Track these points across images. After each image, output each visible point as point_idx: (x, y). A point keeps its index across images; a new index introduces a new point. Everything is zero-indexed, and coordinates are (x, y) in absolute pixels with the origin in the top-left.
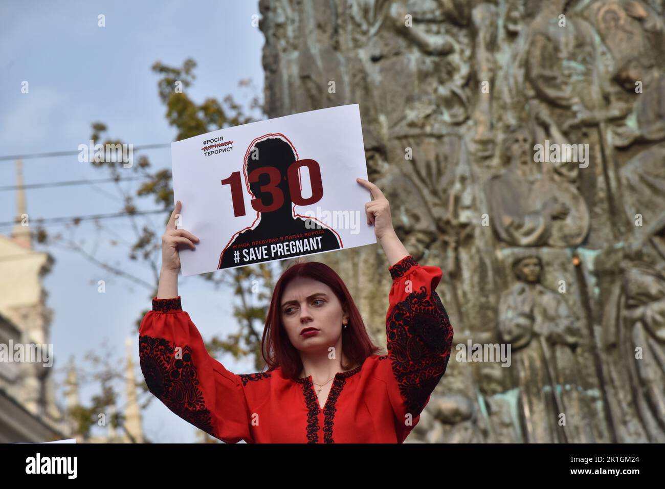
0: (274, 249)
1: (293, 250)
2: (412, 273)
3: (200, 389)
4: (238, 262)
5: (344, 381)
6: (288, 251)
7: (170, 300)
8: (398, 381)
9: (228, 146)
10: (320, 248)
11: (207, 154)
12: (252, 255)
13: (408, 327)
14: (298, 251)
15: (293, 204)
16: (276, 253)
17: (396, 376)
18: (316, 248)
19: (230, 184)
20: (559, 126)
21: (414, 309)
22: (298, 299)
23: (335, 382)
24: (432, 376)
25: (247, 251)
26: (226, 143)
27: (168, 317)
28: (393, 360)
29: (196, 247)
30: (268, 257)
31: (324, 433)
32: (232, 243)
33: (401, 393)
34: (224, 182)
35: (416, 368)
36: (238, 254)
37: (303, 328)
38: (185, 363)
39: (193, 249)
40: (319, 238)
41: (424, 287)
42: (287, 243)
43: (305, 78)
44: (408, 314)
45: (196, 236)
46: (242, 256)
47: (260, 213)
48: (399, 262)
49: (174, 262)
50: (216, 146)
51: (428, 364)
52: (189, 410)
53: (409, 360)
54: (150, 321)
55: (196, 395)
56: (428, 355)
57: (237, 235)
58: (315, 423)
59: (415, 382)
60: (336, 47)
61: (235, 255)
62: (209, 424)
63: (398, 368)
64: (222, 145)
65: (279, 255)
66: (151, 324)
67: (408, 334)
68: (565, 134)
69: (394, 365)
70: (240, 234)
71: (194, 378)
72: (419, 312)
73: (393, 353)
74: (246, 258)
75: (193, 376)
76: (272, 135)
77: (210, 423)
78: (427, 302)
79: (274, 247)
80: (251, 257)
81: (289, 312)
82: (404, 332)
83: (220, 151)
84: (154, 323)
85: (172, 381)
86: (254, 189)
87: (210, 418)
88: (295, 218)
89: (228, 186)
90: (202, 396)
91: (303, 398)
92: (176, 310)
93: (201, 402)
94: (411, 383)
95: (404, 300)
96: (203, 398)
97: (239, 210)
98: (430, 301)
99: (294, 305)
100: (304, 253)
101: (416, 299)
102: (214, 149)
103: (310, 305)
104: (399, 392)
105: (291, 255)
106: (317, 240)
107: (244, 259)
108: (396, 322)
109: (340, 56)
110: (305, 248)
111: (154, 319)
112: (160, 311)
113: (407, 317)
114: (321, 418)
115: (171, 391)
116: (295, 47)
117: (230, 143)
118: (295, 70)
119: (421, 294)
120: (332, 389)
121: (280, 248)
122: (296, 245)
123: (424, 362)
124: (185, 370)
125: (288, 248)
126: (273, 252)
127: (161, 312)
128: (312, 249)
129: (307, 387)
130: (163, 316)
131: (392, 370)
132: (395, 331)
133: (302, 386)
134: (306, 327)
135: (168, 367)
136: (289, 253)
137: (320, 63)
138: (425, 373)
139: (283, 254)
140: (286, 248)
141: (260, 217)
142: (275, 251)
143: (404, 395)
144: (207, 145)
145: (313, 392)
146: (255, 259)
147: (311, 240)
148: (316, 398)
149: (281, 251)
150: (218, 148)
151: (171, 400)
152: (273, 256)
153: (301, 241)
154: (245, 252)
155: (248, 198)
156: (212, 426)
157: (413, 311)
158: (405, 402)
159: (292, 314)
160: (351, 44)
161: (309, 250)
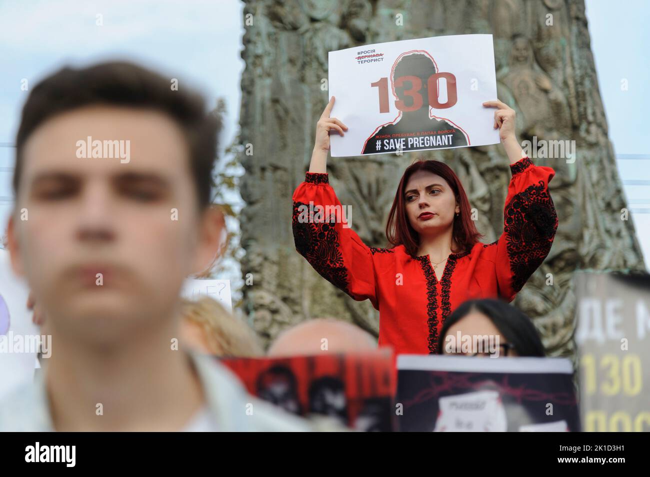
0: (411, 142)
1: (427, 144)
2: (530, 170)
3: (340, 250)
4: (379, 149)
5: (456, 261)
6: (423, 144)
7: (321, 174)
8: (511, 259)
9: (379, 57)
10: (451, 144)
11: (360, 62)
12: (392, 145)
13: (524, 214)
14: (431, 145)
15: (430, 107)
16: (412, 145)
17: (509, 255)
18: (447, 144)
19: (378, 87)
20: (477, 166)
21: (532, 199)
22: (419, 189)
23: (449, 262)
24: (539, 257)
25: (388, 142)
26: (378, 55)
27: (319, 189)
28: (508, 240)
29: (345, 134)
30: (405, 147)
31: (441, 298)
32: (375, 133)
33: (512, 269)
34: (373, 85)
35: (527, 249)
36: (380, 143)
37: (421, 213)
38: (330, 228)
39: (342, 135)
40: (450, 136)
41: (543, 182)
42: (423, 138)
43: (275, 101)
44: (527, 203)
45: (346, 125)
46: (383, 145)
47: (402, 112)
48: (521, 160)
49: (325, 143)
50: (368, 56)
51: (537, 246)
52: (330, 266)
53: (522, 241)
54: (303, 190)
55: (336, 255)
56: (538, 239)
57: (381, 128)
58: (434, 290)
59: (525, 260)
60: (302, 80)
61: (377, 143)
62: (344, 280)
63: (512, 247)
64: (374, 56)
65: (415, 146)
66: (304, 192)
67: (524, 219)
68: (482, 174)
69: (509, 245)
70: (383, 127)
71: (336, 241)
72: (537, 202)
73: (509, 235)
74: (387, 147)
75: (335, 239)
76: (417, 51)
77: (346, 279)
78: (544, 193)
79: (411, 140)
80: (391, 147)
81: (410, 199)
82: (521, 218)
83: (372, 60)
84: (307, 191)
85: (318, 241)
86: (398, 92)
87: (347, 275)
88: (431, 118)
89: (377, 89)
90: (341, 256)
91: (422, 272)
92: (326, 183)
93: (340, 261)
94: (521, 261)
95: (523, 191)
96: (342, 258)
97: (384, 108)
98: (546, 193)
99: (414, 193)
100: (436, 147)
101: (534, 191)
102: (367, 59)
103: (428, 194)
104: (510, 268)
105: (425, 147)
106: (448, 138)
107: (385, 147)
108: (515, 209)
109: (305, 88)
110: (438, 143)
111: (307, 188)
112: (312, 182)
113: (526, 205)
114: (439, 288)
115: (317, 249)
116: (269, 75)
117: (381, 55)
118: (267, 94)
119: (539, 187)
120: (446, 266)
121: (416, 141)
122: (430, 140)
123: (534, 244)
124: (330, 233)
125: (423, 142)
126: (410, 144)
127: (313, 184)
128: (443, 144)
129: (425, 264)
130: (315, 187)
131: (506, 249)
132: (513, 217)
133: (420, 262)
134: (424, 211)
135: (317, 229)
136: (424, 146)
137: (288, 90)
138: (534, 254)
139: (418, 146)
140: (421, 142)
141: (401, 115)
142: (412, 143)
143: (513, 271)
144: (361, 55)
145: (430, 267)
146: (394, 148)
147: (443, 137)
148: (433, 272)
149: (416, 144)
150: (370, 59)
151: (316, 257)
152: (410, 147)
153: (434, 137)
154: (386, 142)
155: (392, 99)
156: (349, 282)
157: (532, 200)
158: (514, 277)
159: (413, 201)
160: (314, 79)
161: (441, 145)
